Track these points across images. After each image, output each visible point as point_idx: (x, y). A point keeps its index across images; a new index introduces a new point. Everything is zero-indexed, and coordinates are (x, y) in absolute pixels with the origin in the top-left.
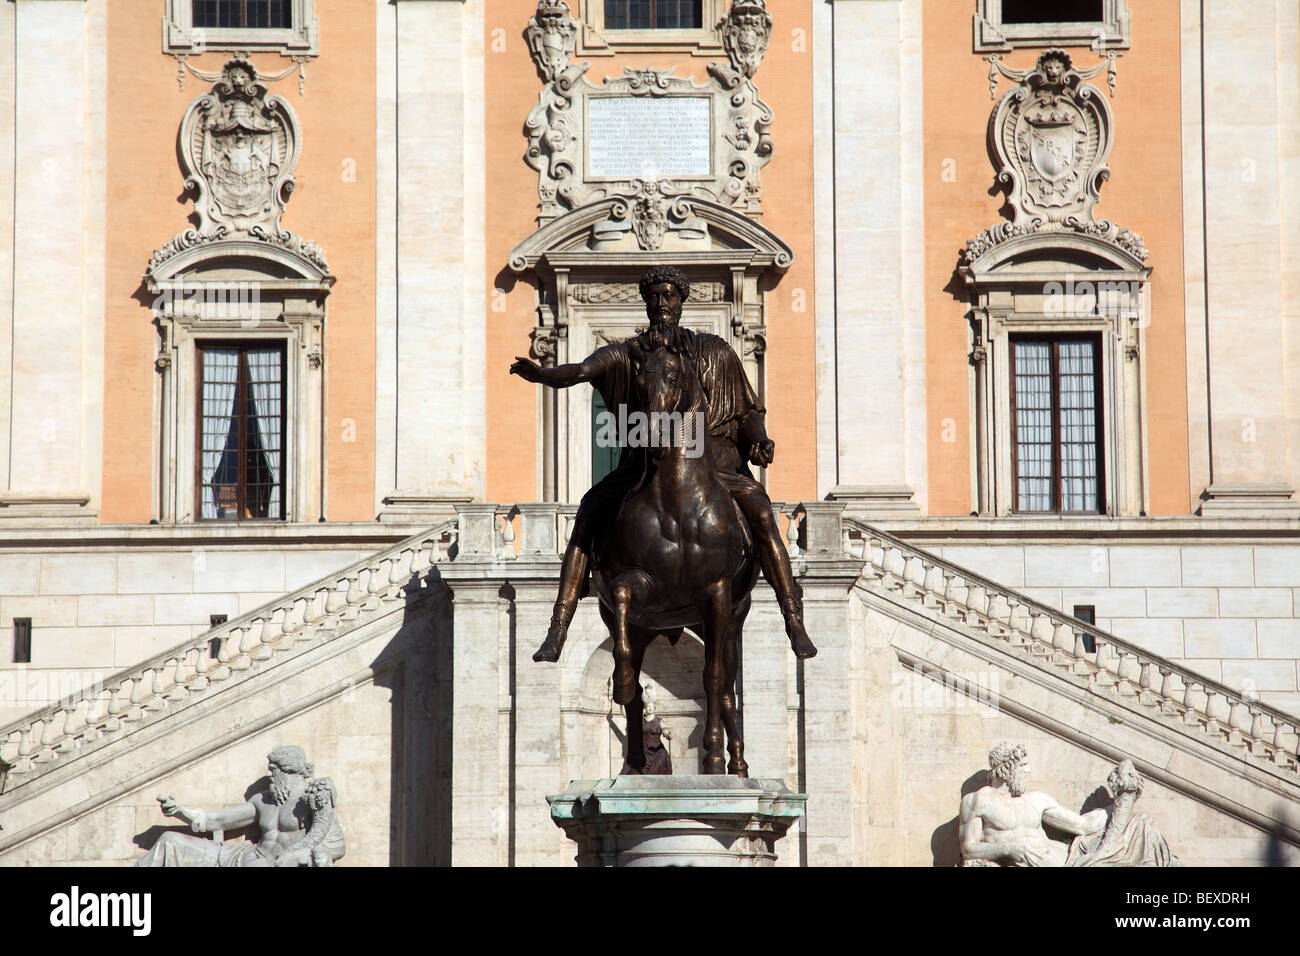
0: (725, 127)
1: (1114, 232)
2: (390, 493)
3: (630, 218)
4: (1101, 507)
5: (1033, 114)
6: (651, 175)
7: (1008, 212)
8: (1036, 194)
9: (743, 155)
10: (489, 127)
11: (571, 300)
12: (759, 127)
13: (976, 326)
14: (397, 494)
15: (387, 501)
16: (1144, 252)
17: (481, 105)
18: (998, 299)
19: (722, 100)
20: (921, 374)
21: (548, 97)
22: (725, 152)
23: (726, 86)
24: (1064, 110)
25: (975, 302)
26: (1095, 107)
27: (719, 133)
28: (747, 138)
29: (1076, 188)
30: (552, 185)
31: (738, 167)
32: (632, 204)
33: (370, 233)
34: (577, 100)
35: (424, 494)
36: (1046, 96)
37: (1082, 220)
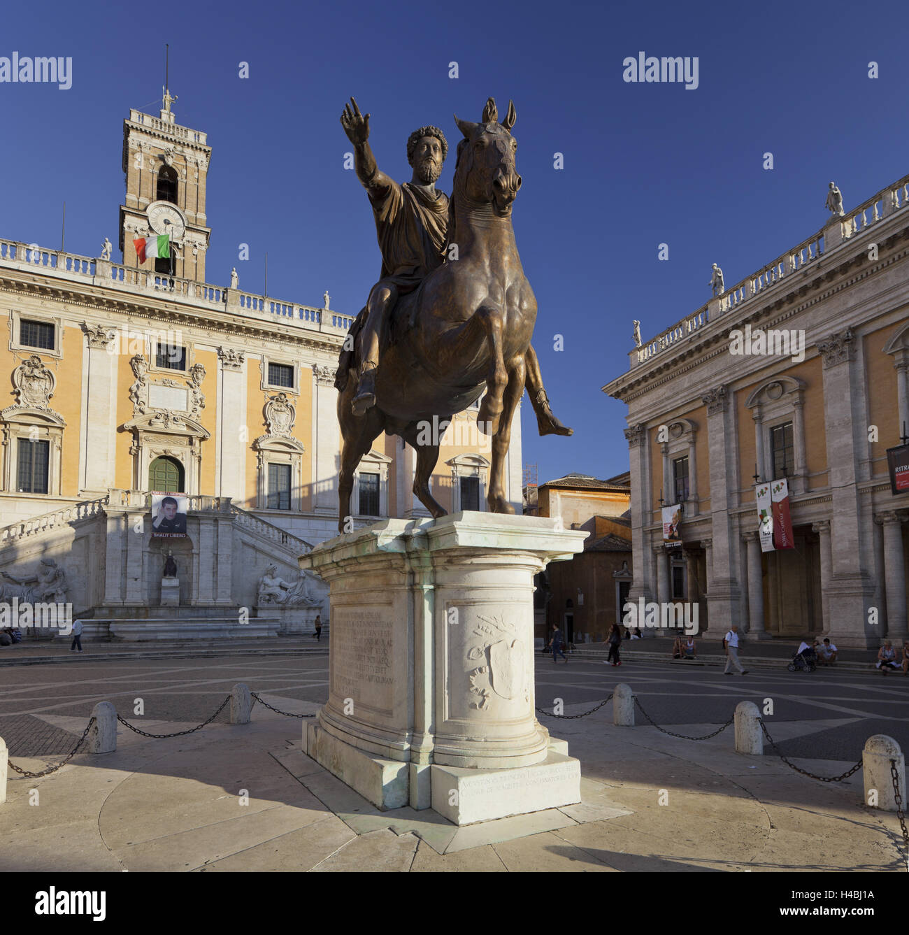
0: (191, 398)
1: (295, 441)
2: (83, 489)
3: (162, 419)
4: (290, 509)
5: (276, 408)
6: (169, 409)
7: (269, 431)
8: (276, 428)
9: (196, 407)
10: (119, 388)
11: (143, 440)
12: (201, 399)
13: (259, 460)
14: (85, 490)
15: (82, 491)
16: (303, 446)
17: (116, 381)
18: (266, 453)
19: (191, 391)
20: (244, 471)
21: (138, 382)
22: (191, 406)
23: (191, 387)
24: (284, 408)
25: (259, 453)
26: (292, 409)
27: (189, 400)
28: (197, 402)
29: (286, 428)
30: (138, 407)
31: (195, 409)
32: (163, 415)
33: (79, 412)
34: (147, 385)
35: (94, 490)
36: (279, 403)
37: (288, 436)
